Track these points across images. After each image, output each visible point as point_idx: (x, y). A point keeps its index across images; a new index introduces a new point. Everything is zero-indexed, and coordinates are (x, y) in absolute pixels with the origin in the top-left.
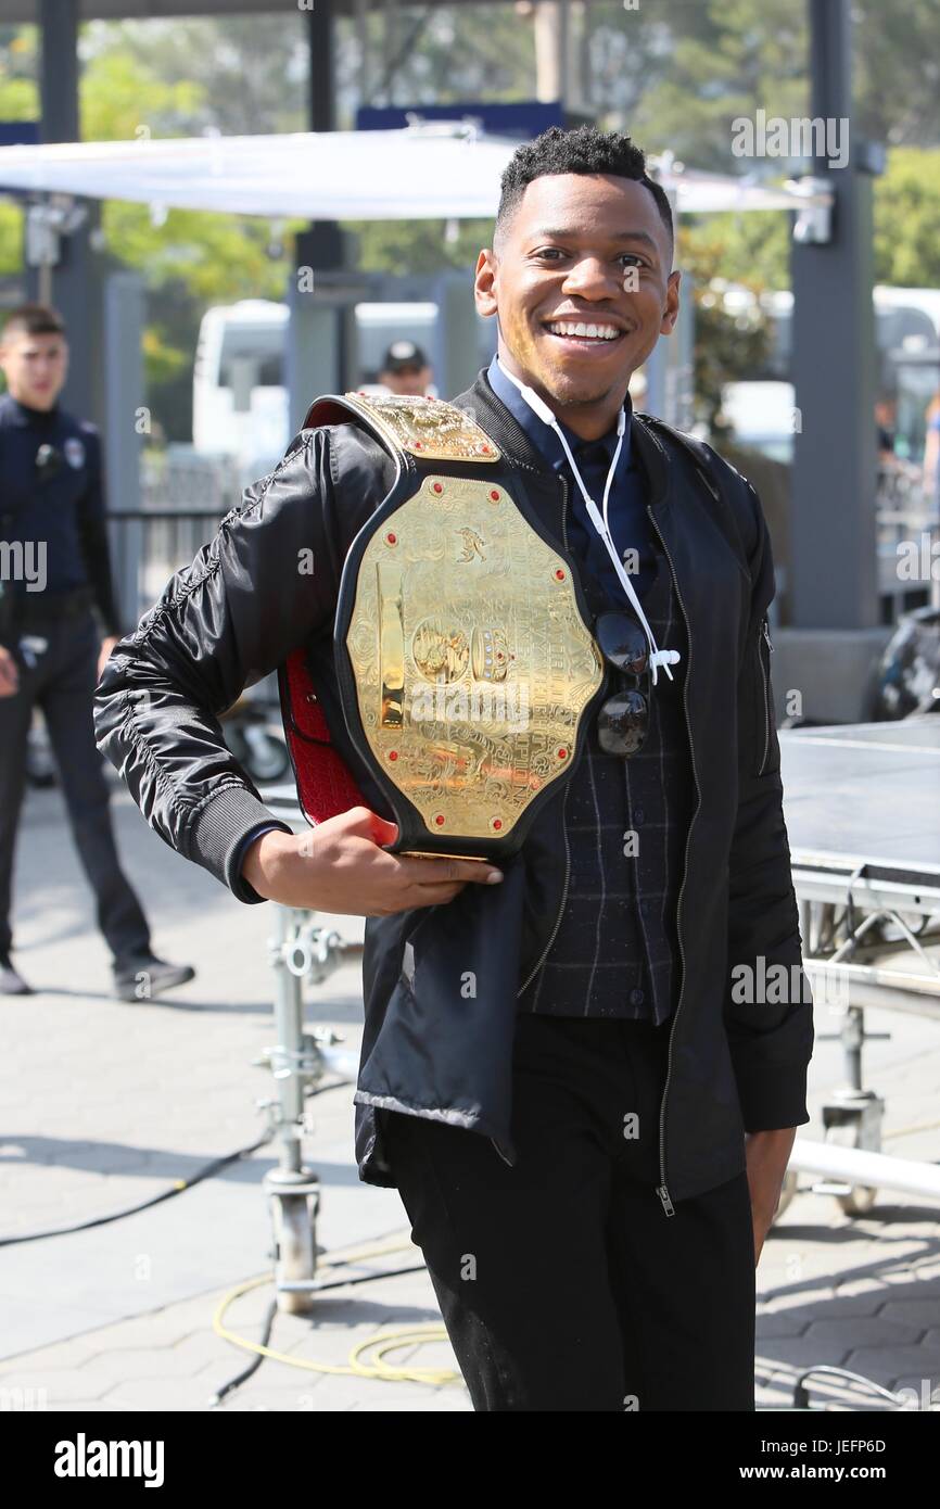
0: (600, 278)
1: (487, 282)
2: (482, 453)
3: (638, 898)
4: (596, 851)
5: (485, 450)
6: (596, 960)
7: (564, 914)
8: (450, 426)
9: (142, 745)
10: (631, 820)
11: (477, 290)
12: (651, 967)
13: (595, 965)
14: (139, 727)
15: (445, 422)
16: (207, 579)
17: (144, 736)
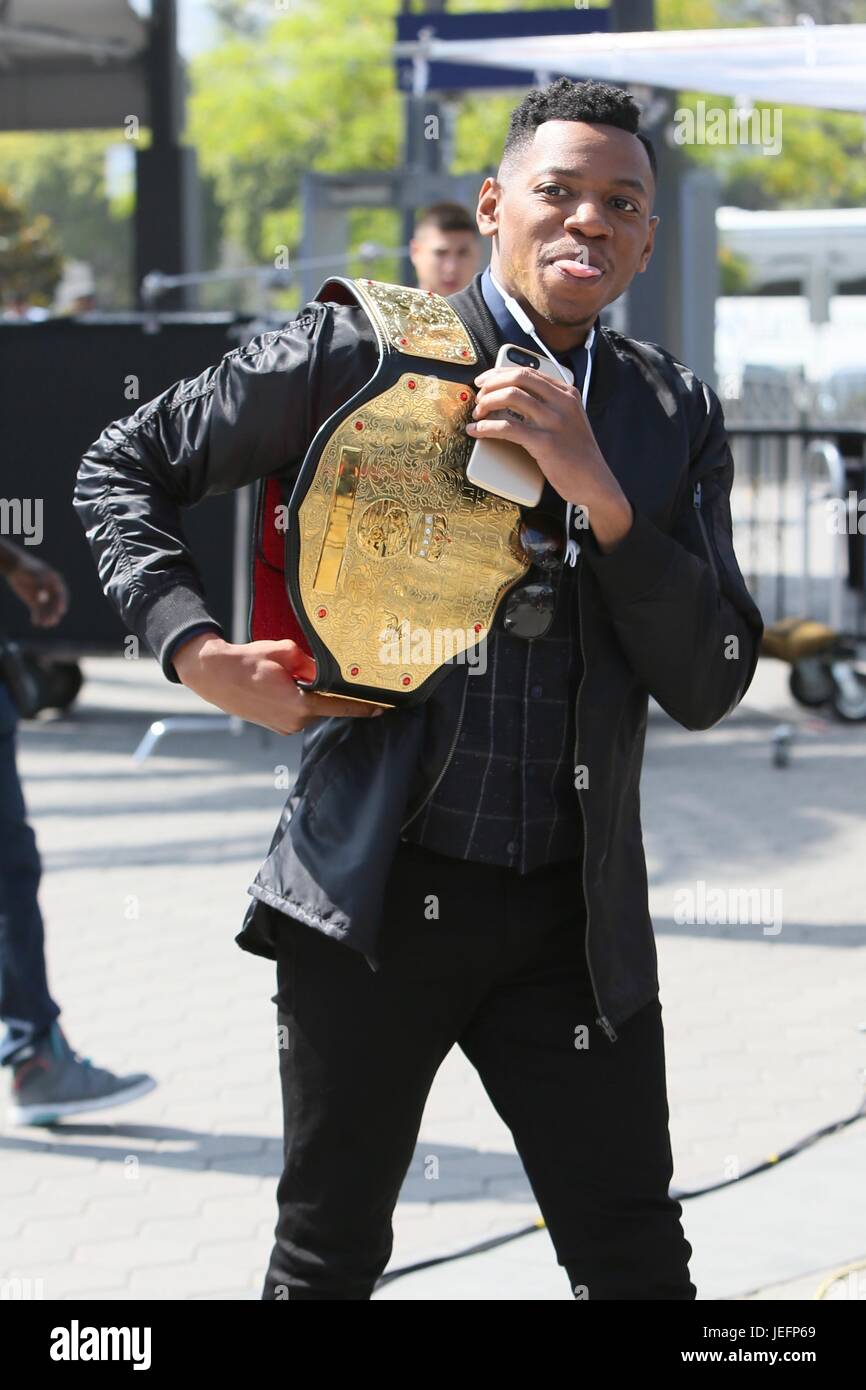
0: (597, 217)
1: (489, 208)
2: (462, 357)
3: (524, 762)
4: (489, 716)
5: (464, 354)
6: (478, 810)
7: (450, 765)
8: (439, 327)
9: (112, 524)
10: (526, 693)
11: (478, 212)
12: (524, 823)
13: (477, 815)
14: (113, 507)
15: (435, 322)
16: (202, 397)
17: (116, 517)
